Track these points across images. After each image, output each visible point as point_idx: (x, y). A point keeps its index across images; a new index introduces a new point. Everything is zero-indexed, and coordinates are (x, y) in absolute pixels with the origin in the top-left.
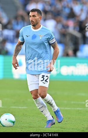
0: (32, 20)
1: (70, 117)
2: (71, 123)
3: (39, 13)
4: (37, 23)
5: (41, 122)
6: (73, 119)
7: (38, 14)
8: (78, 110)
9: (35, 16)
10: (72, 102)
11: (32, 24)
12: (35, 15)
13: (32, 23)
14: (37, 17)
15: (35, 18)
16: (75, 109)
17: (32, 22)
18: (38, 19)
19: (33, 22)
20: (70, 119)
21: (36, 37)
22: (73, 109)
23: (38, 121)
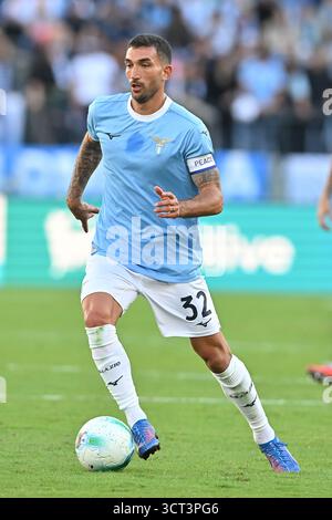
0: (135, 80)
1: (172, 434)
2: (178, 457)
3: (163, 50)
4: (154, 91)
5: (61, 452)
6: (184, 441)
7: (159, 55)
8: (205, 407)
9: (150, 65)
10: (182, 376)
11: (136, 92)
12: (148, 59)
13: (138, 89)
14: (157, 68)
15: (149, 70)
16: (192, 400)
17: (134, 86)
18: (160, 73)
19: (142, 85)
20: (172, 440)
21: (142, 142)
22: (184, 400)
23: (48, 450)
